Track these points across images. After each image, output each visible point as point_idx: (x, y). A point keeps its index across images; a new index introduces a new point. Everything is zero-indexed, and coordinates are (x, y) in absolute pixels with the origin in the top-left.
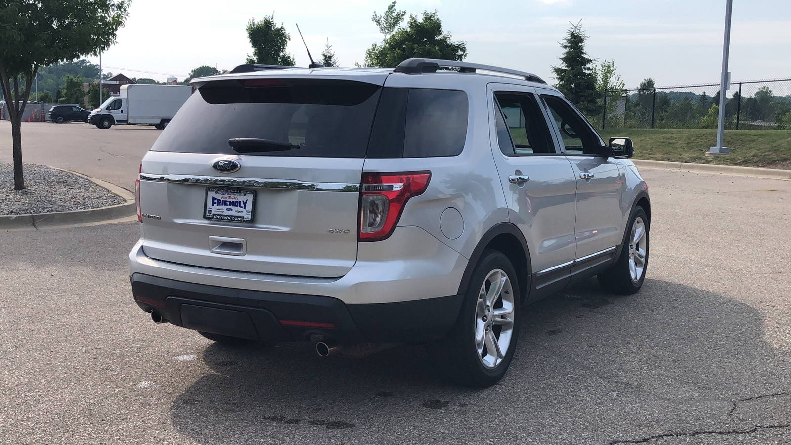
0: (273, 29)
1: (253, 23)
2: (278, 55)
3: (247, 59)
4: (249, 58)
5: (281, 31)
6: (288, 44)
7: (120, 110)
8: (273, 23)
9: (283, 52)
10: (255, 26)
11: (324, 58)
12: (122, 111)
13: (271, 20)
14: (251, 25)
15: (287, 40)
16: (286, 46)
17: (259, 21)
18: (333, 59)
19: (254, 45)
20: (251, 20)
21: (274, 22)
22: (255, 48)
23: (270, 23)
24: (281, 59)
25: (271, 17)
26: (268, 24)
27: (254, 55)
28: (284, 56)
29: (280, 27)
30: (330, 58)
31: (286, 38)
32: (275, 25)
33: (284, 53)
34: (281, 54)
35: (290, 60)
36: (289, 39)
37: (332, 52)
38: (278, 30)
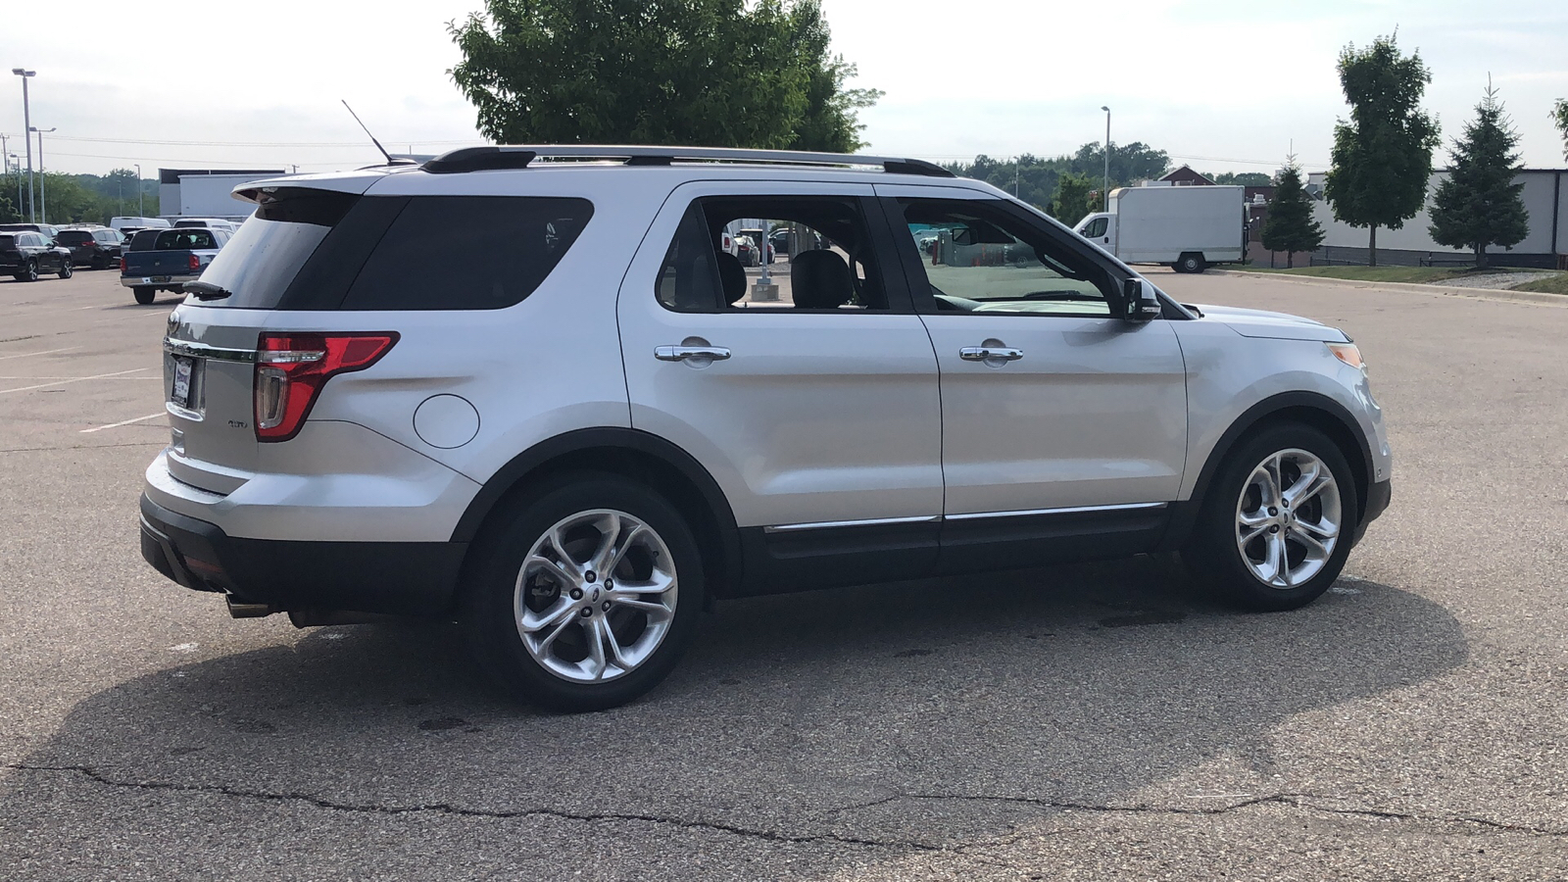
0: (1394, 62)
1: (1351, 53)
2: (1404, 116)
3: (1337, 127)
4: (1340, 125)
5: (1413, 65)
6: (1425, 91)
7: (1103, 237)
8: (1394, 51)
9: (1413, 107)
10: (1355, 59)
11: (1480, 116)
12: (1107, 240)
13: (1389, 45)
14: (1346, 57)
15: (1424, 82)
16: (1420, 95)
17: (1363, 48)
18: (1501, 116)
19: (1351, 99)
20: (1348, 46)
21: (1397, 47)
22: (1353, 103)
23: (1388, 50)
24: (1408, 123)
25: (1390, 39)
26: (1383, 53)
27: (1352, 117)
28: (1415, 117)
29: (1410, 58)
30: (1494, 115)
31: (1422, 78)
32: (1399, 54)
33: (1416, 109)
34: (1410, 113)
35: (1428, 123)
36: (1429, 80)
37: (1498, 103)
38: (1406, 63)
